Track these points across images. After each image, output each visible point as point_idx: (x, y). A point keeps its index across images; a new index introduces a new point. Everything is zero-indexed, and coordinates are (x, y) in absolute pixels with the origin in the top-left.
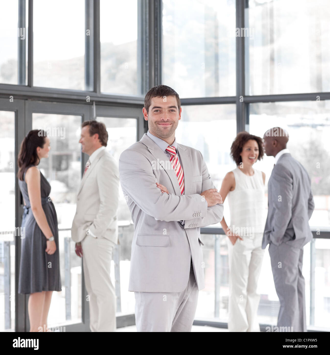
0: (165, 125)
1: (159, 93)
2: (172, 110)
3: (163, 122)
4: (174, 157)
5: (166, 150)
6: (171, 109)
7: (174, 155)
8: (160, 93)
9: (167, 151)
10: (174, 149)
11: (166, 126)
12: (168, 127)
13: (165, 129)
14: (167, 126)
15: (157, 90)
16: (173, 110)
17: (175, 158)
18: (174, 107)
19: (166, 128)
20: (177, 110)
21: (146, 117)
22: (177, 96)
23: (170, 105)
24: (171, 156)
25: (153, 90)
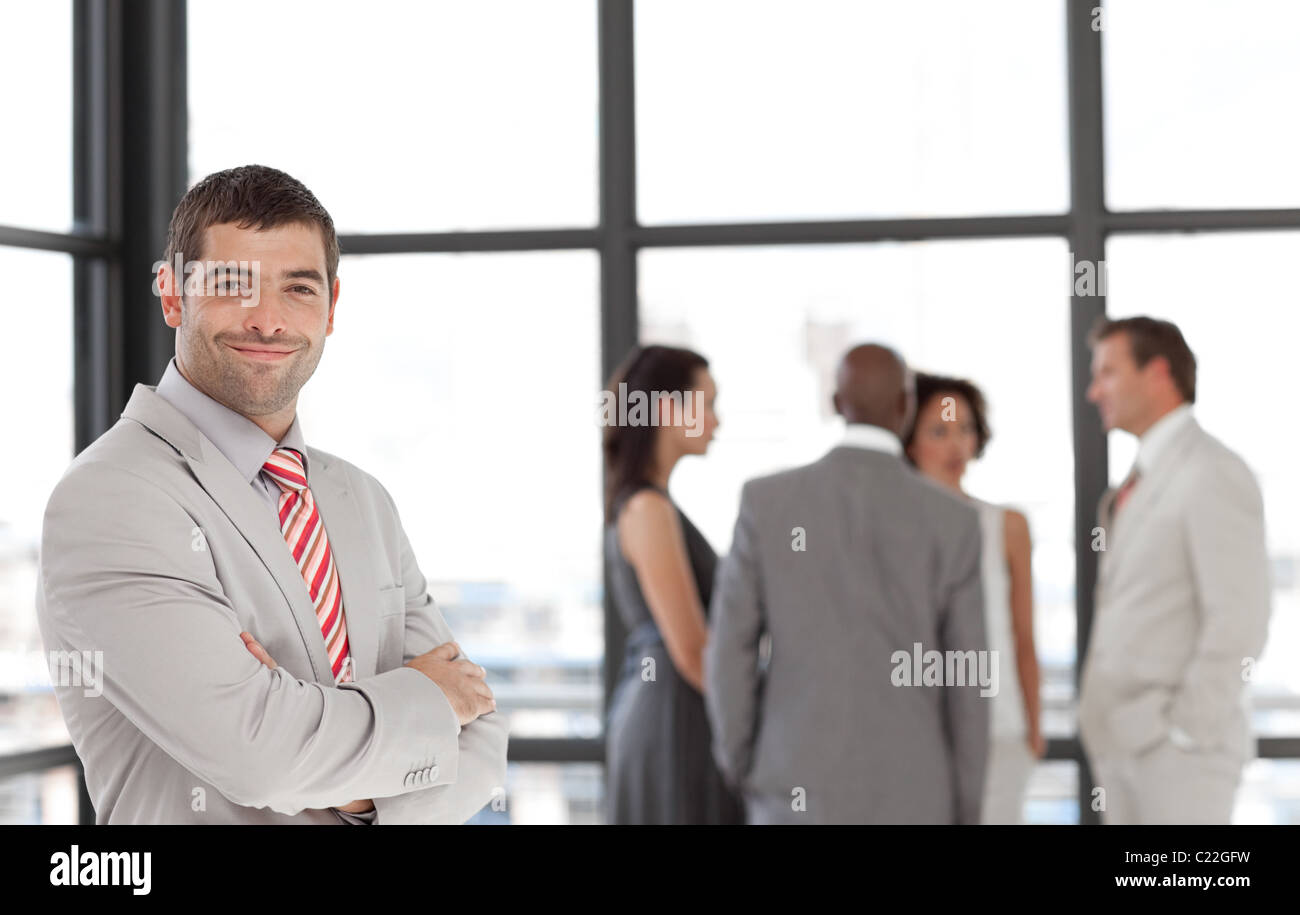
0: (265, 355)
1: (248, 205)
2: (301, 289)
3: (255, 341)
4: (299, 501)
5: (266, 466)
6: (298, 283)
7: (300, 487)
8: (252, 206)
9: (267, 473)
10: (297, 463)
11: (268, 362)
12: (276, 367)
13: (259, 372)
14: (273, 362)
15: (236, 188)
16: (306, 289)
17: (304, 502)
18: (312, 275)
19: (267, 368)
20: (323, 288)
21: (172, 312)
22: (325, 222)
23: (294, 266)
24: (283, 493)
25: (216, 187)
